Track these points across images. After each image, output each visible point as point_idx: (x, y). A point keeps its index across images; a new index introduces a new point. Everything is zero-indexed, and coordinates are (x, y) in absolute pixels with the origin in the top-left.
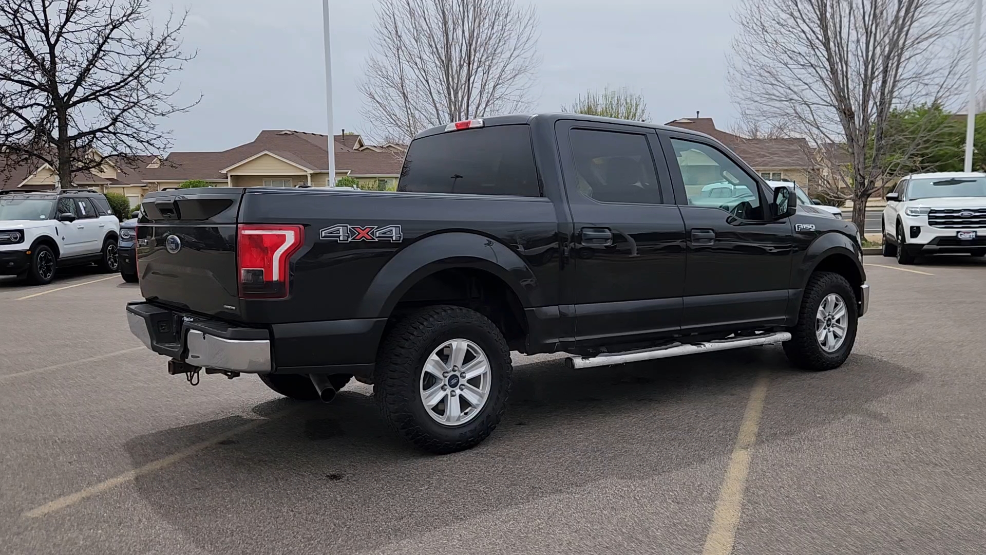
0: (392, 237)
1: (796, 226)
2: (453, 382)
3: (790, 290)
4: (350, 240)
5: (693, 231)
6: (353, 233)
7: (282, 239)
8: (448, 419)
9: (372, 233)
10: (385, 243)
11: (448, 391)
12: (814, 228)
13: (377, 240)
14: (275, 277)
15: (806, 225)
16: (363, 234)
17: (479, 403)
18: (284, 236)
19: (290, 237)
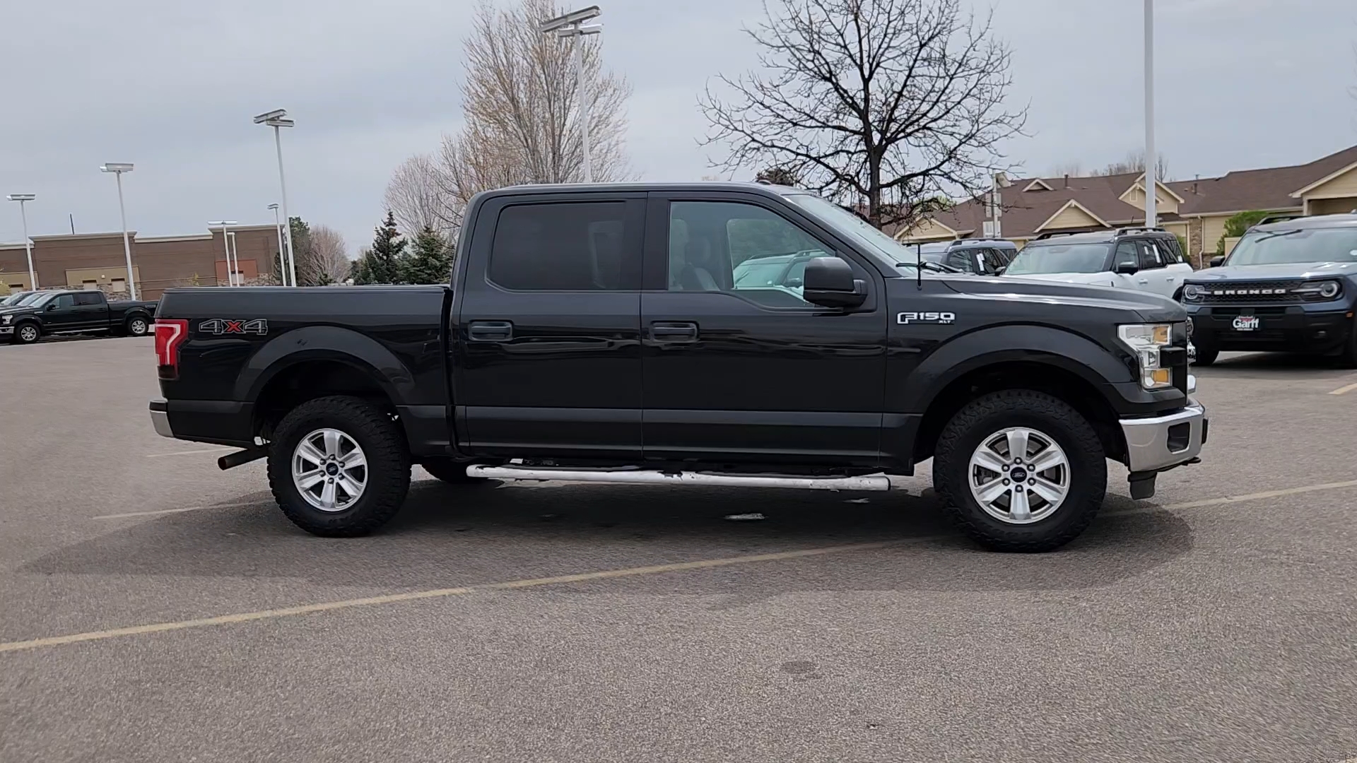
0: (258, 330)
1: (899, 316)
2: (332, 469)
3: (885, 414)
4: (222, 332)
5: (656, 324)
6: (225, 327)
7: (172, 331)
8: (322, 503)
9: (242, 327)
10: (252, 336)
11: (326, 478)
12: (952, 317)
13: (245, 332)
14: (169, 363)
15: (927, 315)
16: (233, 326)
17: (355, 494)
18: (172, 329)
19: (178, 328)
